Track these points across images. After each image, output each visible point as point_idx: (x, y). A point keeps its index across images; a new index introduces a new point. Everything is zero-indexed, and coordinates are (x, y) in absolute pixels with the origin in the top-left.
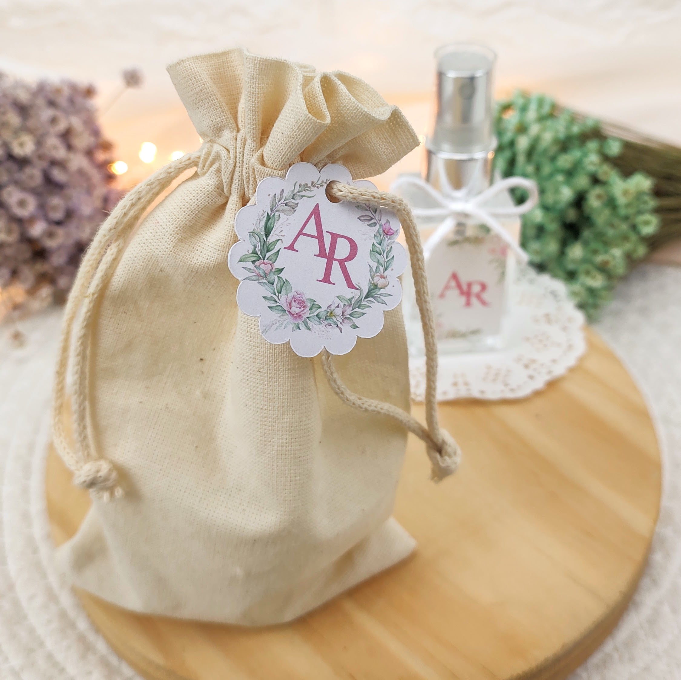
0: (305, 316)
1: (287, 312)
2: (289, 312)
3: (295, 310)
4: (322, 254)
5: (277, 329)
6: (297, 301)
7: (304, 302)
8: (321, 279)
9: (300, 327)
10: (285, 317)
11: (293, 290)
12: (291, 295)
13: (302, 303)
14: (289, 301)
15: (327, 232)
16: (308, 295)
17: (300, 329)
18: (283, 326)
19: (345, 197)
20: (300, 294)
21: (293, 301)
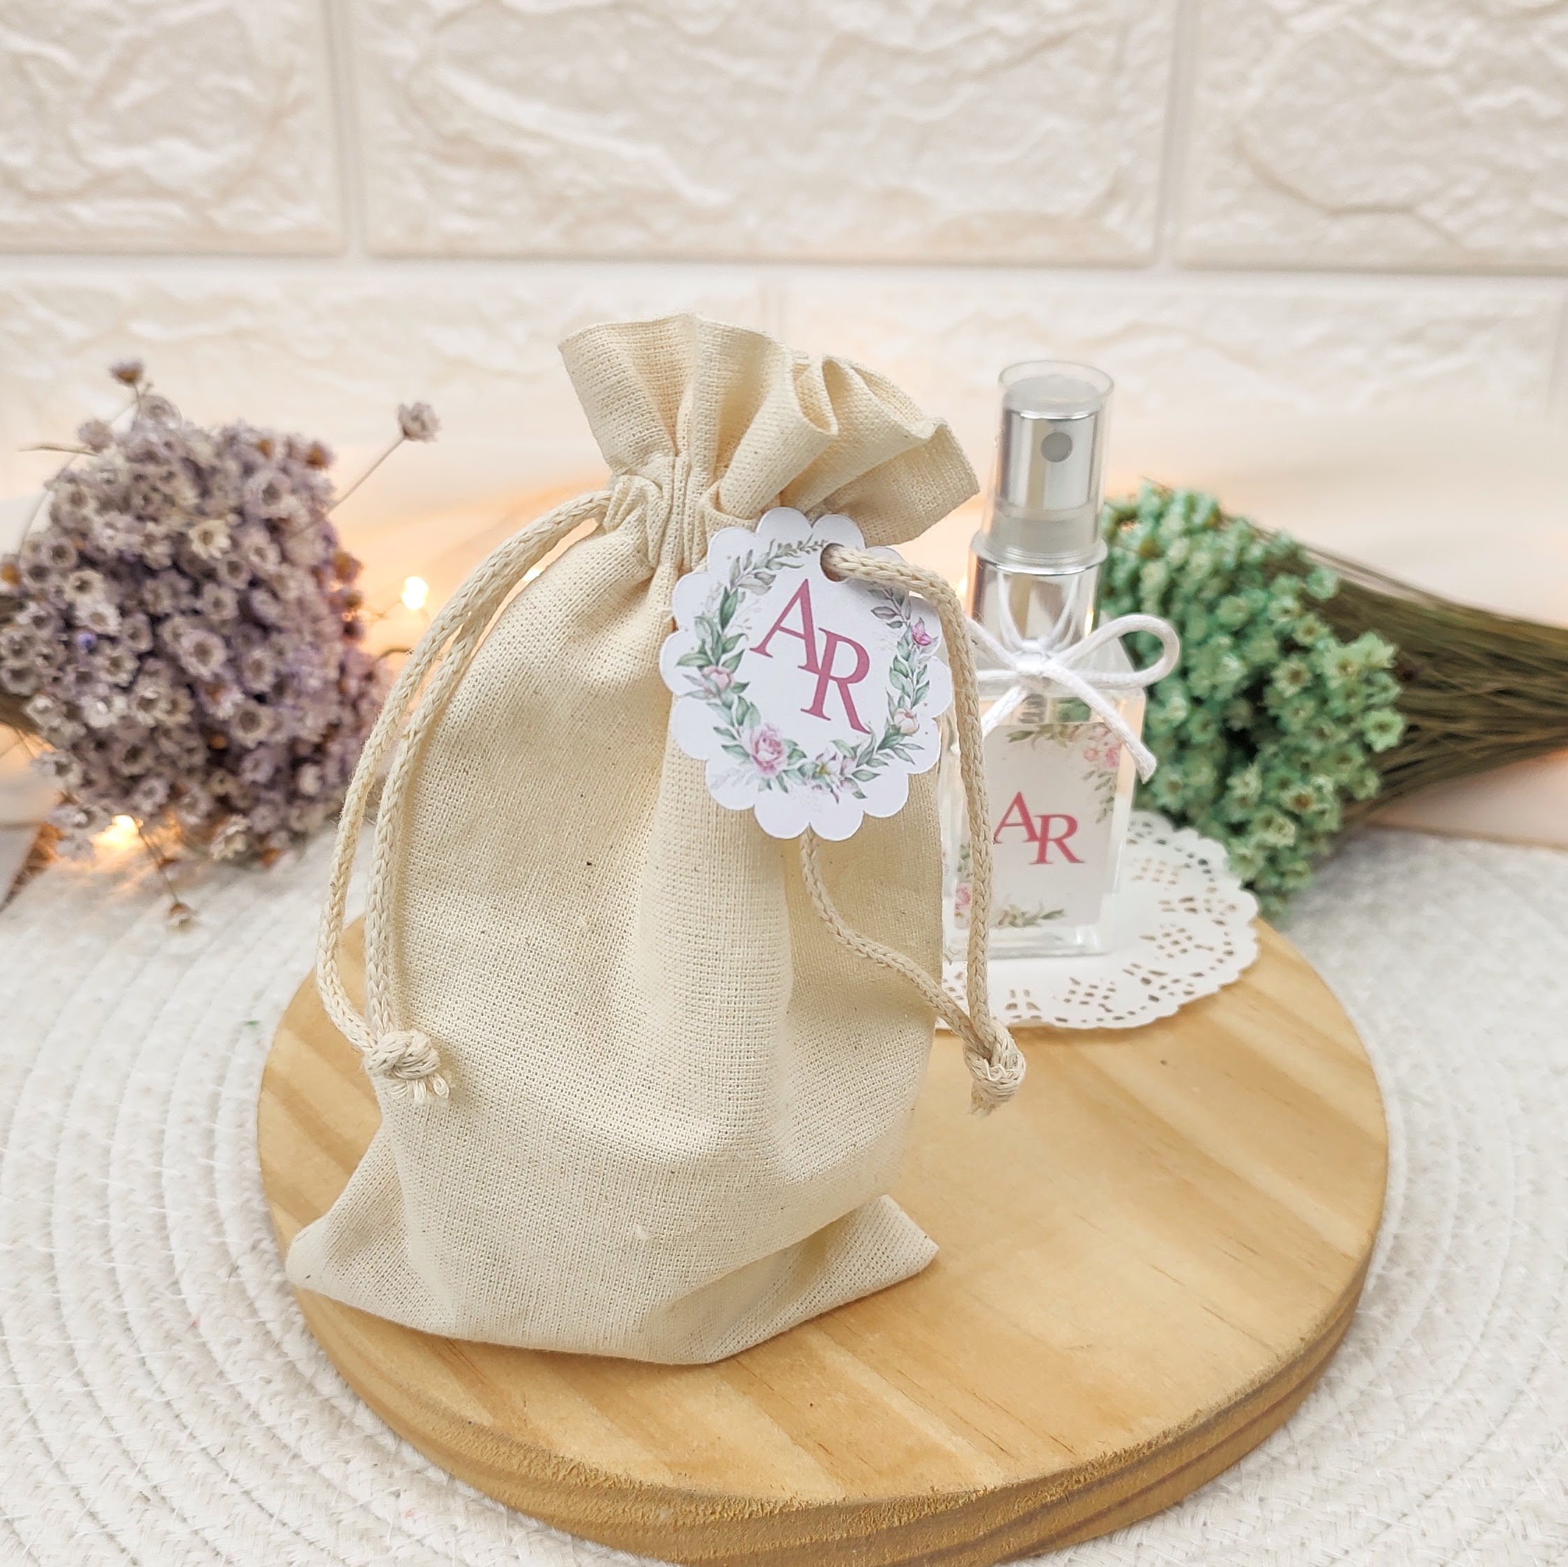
0: (780, 768)
1: (752, 759)
2: (756, 759)
3: (765, 755)
4: (810, 666)
5: (734, 784)
6: (768, 742)
7: (778, 744)
8: (808, 708)
9: (772, 785)
10: (748, 766)
11: (763, 721)
12: (759, 729)
13: (776, 746)
14: (755, 740)
15: (820, 629)
16: (785, 733)
17: (770, 788)
18: (745, 780)
19: (852, 570)
20: (773, 730)
21: (761, 742)
